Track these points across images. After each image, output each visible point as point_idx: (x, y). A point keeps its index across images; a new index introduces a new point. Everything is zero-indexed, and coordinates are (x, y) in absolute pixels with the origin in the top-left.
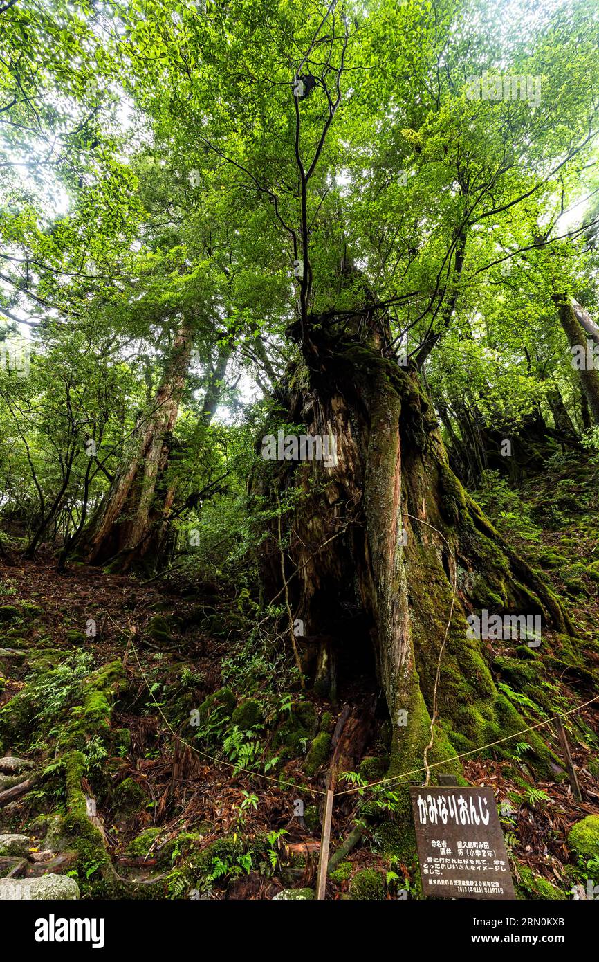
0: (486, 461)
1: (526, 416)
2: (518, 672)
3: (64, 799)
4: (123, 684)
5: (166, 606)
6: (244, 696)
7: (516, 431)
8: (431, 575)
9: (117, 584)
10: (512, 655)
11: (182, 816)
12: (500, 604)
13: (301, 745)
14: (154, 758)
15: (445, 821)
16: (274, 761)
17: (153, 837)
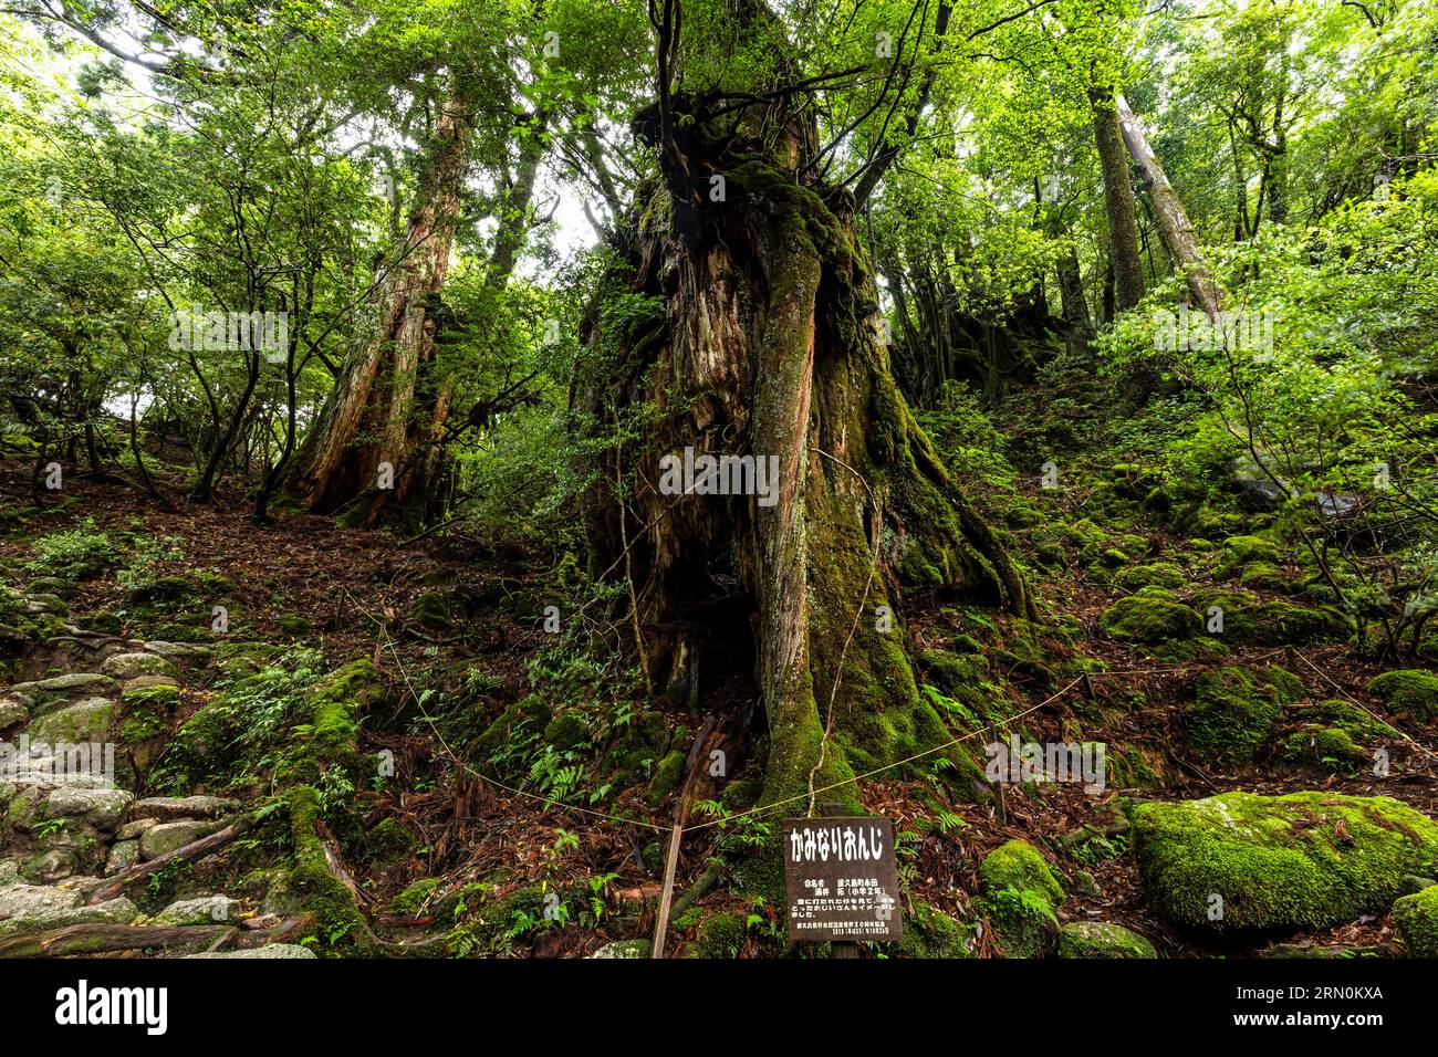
0: (951, 365)
1: (1021, 296)
2: (952, 670)
3: (290, 849)
4: (375, 692)
5: (443, 577)
6: (563, 705)
7: (1001, 319)
8: (844, 539)
9: (359, 543)
10: (948, 647)
11: (470, 863)
12: (938, 581)
13: (643, 769)
14: (428, 790)
15: (825, 858)
16: (603, 790)
17: (428, 890)
